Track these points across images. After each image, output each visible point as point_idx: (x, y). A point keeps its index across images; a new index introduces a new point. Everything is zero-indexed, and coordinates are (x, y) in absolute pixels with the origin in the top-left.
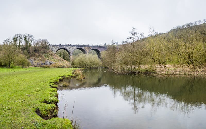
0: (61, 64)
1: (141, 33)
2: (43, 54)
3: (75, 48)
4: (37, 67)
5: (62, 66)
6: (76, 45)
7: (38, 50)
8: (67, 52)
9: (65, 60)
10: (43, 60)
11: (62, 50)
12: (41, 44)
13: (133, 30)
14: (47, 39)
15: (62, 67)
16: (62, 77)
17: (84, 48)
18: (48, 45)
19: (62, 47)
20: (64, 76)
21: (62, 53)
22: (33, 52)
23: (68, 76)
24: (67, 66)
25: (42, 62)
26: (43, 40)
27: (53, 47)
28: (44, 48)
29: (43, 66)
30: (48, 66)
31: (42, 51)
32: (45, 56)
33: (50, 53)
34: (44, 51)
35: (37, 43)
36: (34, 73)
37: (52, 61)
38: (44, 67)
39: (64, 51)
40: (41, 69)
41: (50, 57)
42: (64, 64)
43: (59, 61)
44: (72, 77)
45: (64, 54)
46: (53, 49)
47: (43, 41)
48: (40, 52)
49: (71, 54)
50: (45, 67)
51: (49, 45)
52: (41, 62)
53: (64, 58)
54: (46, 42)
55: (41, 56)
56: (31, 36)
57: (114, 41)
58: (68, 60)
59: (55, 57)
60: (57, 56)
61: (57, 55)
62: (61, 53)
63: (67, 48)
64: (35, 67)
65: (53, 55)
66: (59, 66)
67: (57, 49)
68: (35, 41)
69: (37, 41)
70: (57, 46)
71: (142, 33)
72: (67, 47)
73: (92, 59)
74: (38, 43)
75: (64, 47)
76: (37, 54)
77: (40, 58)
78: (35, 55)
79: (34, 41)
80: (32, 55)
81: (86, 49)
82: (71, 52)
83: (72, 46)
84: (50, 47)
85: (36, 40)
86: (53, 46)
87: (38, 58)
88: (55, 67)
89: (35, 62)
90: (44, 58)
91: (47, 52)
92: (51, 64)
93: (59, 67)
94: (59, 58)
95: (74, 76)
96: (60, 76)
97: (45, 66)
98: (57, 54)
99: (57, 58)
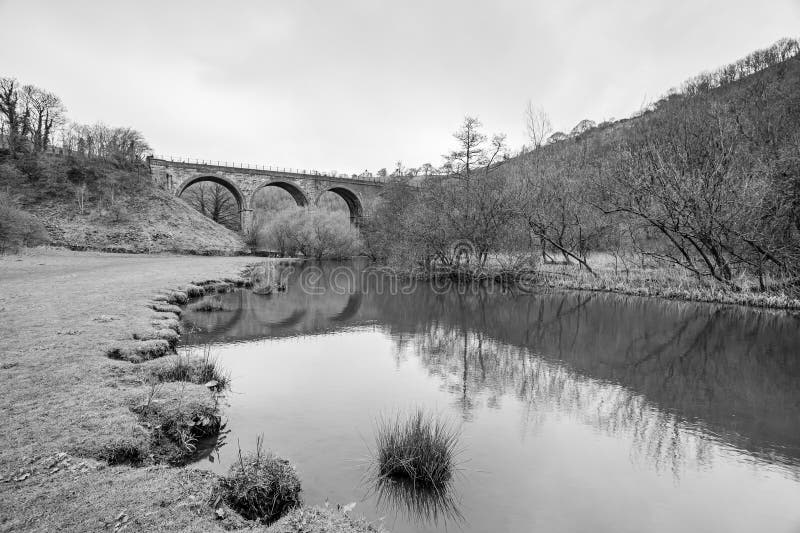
0: (205, 240)
1: (496, 138)
2: (116, 194)
3: (263, 180)
4: (81, 249)
5: (208, 249)
6: (267, 169)
7: (91, 172)
8: (231, 195)
9: (223, 227)
10: (118, 221)
11: (210, 184)
12: (109, 146)
13: (468, 126)
14: (138, 130)
15: (207, 254)
16: (202, 284)
17: (297, 183)
18: (144, 156)
19: (209, 171)
20: (208, 282)
21: (209, 197)
22: (59, 181)
23: (223, 283)
24: (228, 250)
25: (115, 230)
26: (119, 131)
27: (170, 171)
28: (122, 168)
29: (120, 246)
30: (141, 245)
31: (115, 181)
32: (131, 204)
33: (156, 192)
34: (122, 180)
35: (85, 138)
36: (74, 275)
37: (162, 228)
38: (122, 251)
39: (218, 190)
40: (109, 261)
41: (156, 209)
42: (218, 242)
43: (196, 226)
44: (240, 284)
45: (217, 202)
46: (168, 176)
47: (120, 136)
48: (104, 185)
49: (247, 203)
50: (131, 252)
51: (150, 158)
52: (104, 231)
53: (216, 216)
54: (132, 145)
55: (108, 202)
56: (49, 100)
57: (403, 165)
58: (235, 227)
59: (174, 212)
60: (188, 207)
61: (185, 204)
62: (205, 196)
63: (232, 178)
64: (74, 248)
65: (166, 202)
66: (195, 248)
67: (187, 177)
68: (75, 126)
69: (85, 130)
70: (190, 166)
71: (499, 136)
72: (232, 176)
73: (327, 226)
74: (90, 140)
75: (219, 174)
76: (82, 190)
77: (104, 213)
78: (71, 194)
79: (67, 126)
80: (53, 195)
81: (306, 188)
82: (245, 194)
83: (252, 175)
84: (155, 168)
85: (81, 123)
86: (166, 164)
87: (93, 212)
88: (175, 251)
89: (75, 228)
90: (124, 211)
91: (141, 185)
92: (159, 241)
93: (193, 253)
94: (198, 217)
95: (246, 281)
96: (193, 283)
97: (127, 247)
98: (185, 199)
99: (185, 215)
